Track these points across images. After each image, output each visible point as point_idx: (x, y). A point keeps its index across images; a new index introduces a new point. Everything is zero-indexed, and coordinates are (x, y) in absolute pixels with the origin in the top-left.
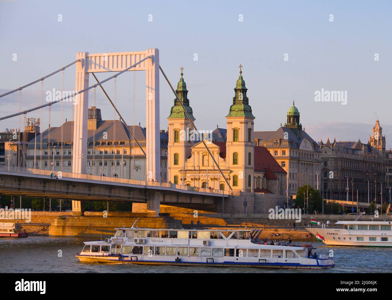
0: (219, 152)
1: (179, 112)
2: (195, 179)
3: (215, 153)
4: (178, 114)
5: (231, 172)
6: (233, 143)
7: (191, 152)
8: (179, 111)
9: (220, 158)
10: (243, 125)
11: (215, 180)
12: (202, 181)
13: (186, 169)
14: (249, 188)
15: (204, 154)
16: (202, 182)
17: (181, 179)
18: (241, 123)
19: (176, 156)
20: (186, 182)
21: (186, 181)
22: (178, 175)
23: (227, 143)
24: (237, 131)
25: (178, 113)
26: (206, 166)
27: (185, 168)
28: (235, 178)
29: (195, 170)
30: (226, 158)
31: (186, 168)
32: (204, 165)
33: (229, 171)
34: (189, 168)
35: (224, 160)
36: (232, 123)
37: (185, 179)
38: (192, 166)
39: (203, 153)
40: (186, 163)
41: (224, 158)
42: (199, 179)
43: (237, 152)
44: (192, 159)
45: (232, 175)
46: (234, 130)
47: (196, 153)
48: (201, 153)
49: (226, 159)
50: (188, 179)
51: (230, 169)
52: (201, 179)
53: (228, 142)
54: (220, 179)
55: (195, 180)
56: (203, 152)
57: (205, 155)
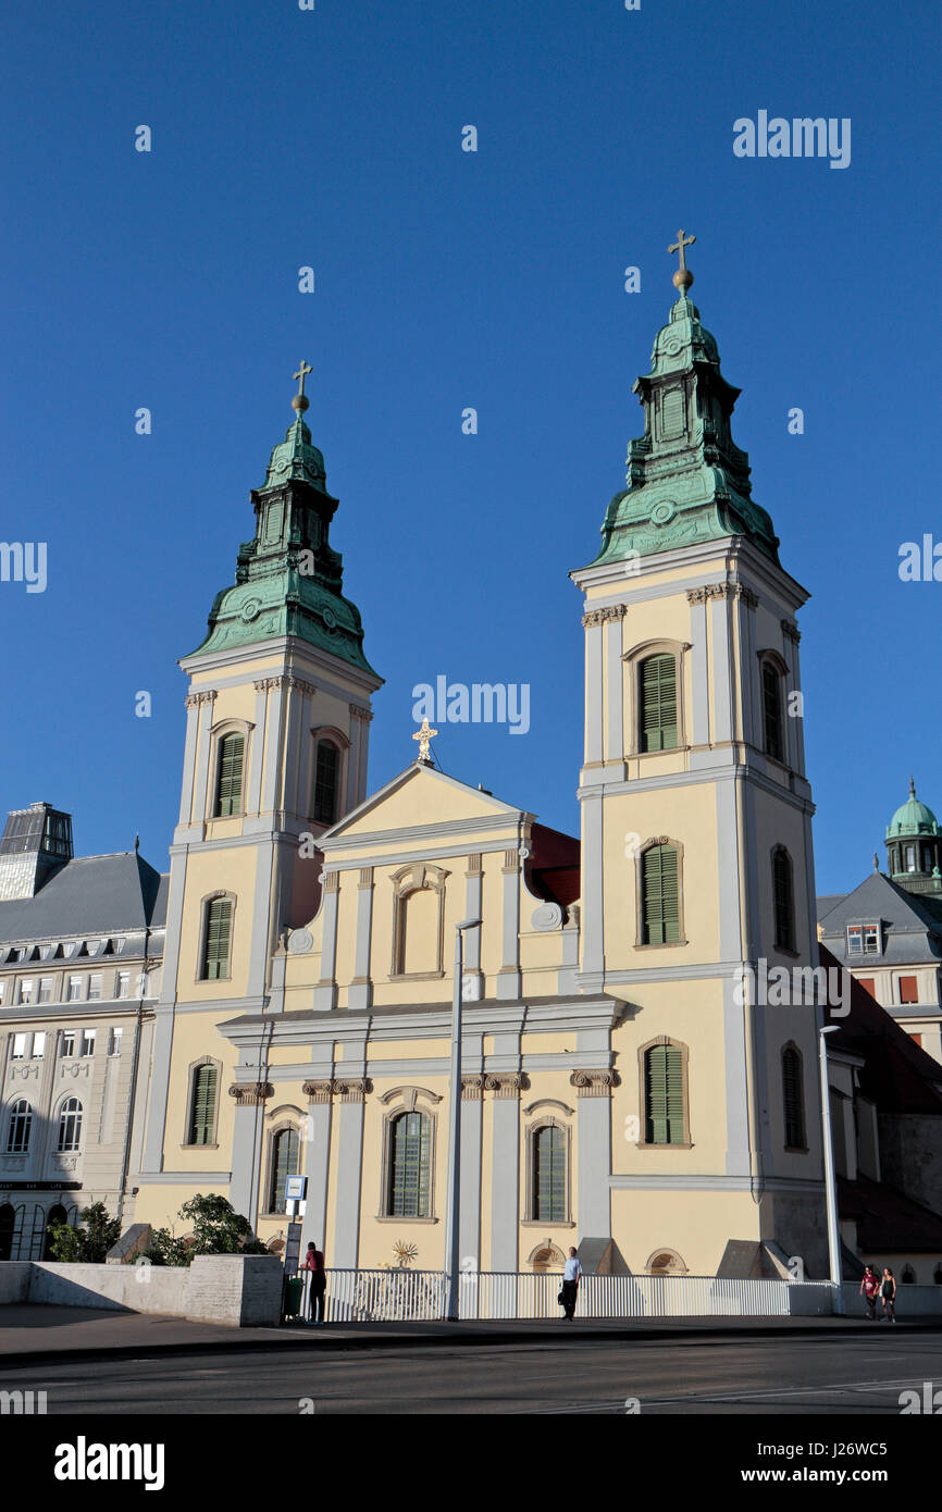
0: (525, 853)
1: (259, 613)
2: (336, 1087)
3: (494, 864)
4: (250, 627)
5: (626, 1011)
6: (632, 764)
7: (321, 879)
8: (259, 608)
9: (532, 904)
10: (717, 608)
11: (489, 1094)
12: (387, 1099)
13: (274, 1008)
14: (793, 1164)
15: (407, 881)
16: (388, 1109)
17: (238, 1093)
18: (699, 596)
19: (216, 912)
20: (268, 1110)
21: (272, 1103)
22: (216, 1055)
23: (584, 778)
24: (669, 667)
25: (254, 619)
26: (417, 977)
27: (267, 1000)
28: (658, 1073)
29: (336, 1012)
30: (577, 896)
31: (275, 996)
32: (409, 969)
33: (609, 1009)
34: (295, 1002)
35: (565, 920)
36: (624, 610)
37: (265, 1090)
38: (322, 983)
39: (398, 877)
40: (278, 965)
41: (563, 903)
42: (368, 1087)
43: (673, 836)
44: (318, 926)
45: (631, 1041)
46: (642, 665)
47: (350, 881)
48: (383, 876)
49: (578, 910)
50: (288, 1091)
51: (608, 990)
52: (381, 1086)
53: (592, 765)
54: (524, 1083)
55: (337, 1098)
56: (399, 867)
57: (414, 891)
